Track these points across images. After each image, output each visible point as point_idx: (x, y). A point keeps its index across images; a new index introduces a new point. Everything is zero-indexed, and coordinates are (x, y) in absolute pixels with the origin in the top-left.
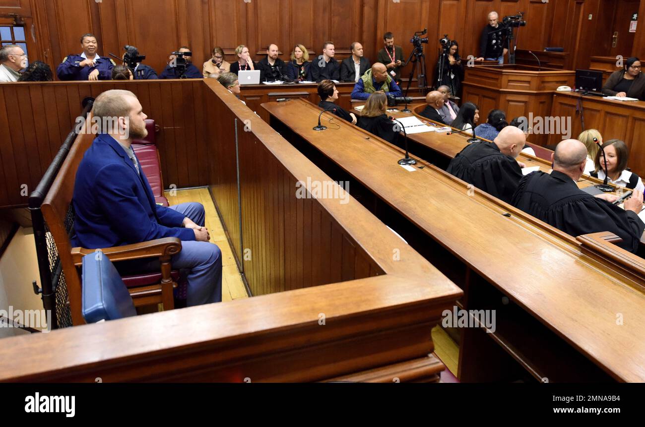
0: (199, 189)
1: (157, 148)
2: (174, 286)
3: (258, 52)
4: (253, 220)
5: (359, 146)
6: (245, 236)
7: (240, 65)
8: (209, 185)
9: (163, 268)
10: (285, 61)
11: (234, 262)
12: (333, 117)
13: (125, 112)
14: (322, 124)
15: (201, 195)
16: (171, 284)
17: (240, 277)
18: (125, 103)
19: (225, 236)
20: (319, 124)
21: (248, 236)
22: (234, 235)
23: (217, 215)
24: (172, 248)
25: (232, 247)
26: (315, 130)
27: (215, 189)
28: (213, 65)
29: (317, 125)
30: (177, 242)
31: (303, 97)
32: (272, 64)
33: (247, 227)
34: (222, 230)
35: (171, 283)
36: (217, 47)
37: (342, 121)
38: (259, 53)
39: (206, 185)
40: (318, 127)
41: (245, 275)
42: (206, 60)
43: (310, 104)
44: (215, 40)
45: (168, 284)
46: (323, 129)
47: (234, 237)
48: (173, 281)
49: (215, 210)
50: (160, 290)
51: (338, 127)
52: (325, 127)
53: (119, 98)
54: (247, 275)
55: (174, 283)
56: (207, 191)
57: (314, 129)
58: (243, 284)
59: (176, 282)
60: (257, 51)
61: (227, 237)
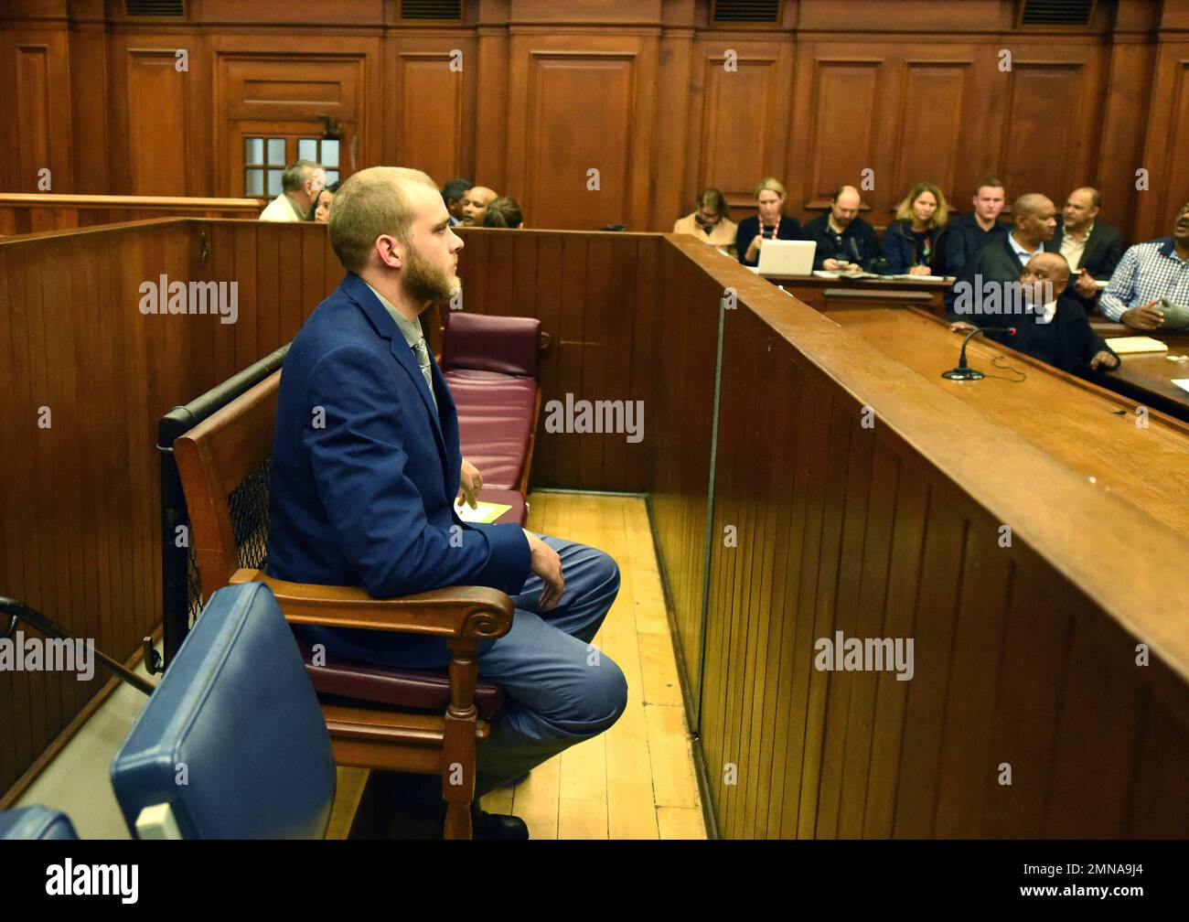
0: (624, 499)
1: (538, 387)
2: (481, 734)
3: (808, 203)
4: (738, 586)
5: (1090, 428)
6: (713, 629)
7: (761, 225)
8: (650, 492)
9: (454, 672)
10: (876, 228)
11: (680, 700)
12: (1004, 352)
13: (397, 223)
14: (969, 365)
15: (627, 513)
16: (473, 727)
17: (689, 745)
18: (397, 200)
19: (665, 622)
20: (963, 362)
21: (720, 630)
22: (687, 625)
23: (656, 568)
24: (483, 619)
25: (680, 656)
26: (949, 378)
27: (661, 504)
28: (696, 226)
29: (956, 365)
30: (501, 606)
31: (919, 306)
32: (838, 230)
33: (722, 607)
34: (661, 606)
35: (474, 724)
36: (712, 189)
37: (1031, 364)
38: (811, 205)
39: (643, 491)
40: (957, 372)
41: (701, 742)
42: (683, 215)
43: (934, 320)
44: (709, 173)
45: (460, 723)
46: (971, 379)
47: (687, 632)
48: (479, 718)
49: (652, 554)
50: (440, 737)
51: (1021, 378)
52: (980, 374)
53: (388, 187)
54: (706, 745)
55: (481, 724)
56: (642, 505)
57: (946, 376)
58: (693, 766)
59: (487, 721)
60: (807, 200)
61: (671, 626)
